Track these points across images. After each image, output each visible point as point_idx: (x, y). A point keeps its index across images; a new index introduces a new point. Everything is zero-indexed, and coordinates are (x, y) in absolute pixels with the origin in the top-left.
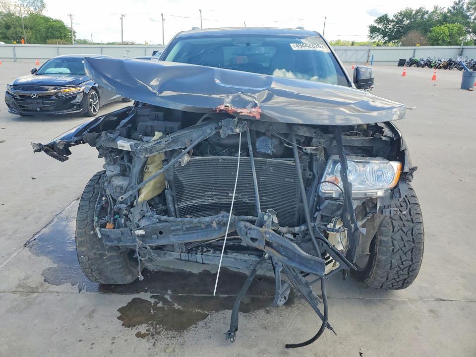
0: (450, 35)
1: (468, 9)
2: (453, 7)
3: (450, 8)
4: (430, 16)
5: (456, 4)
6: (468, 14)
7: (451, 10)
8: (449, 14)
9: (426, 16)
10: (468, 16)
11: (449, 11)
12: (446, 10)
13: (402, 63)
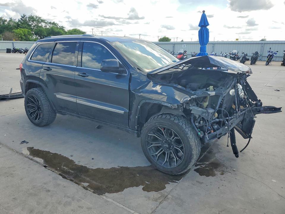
0: (25, 35)
1: (29, 21)
2: (21, 19)
3: (20, 19)
4: (8, 23)
5: (22, 17)
6: (30, 24)
7: (20, 20)
8: (20, 23)
9: (6, 23)
10: (30, 25)
11: (19, 21)
12: (17, 21)
13: (9, 51)
